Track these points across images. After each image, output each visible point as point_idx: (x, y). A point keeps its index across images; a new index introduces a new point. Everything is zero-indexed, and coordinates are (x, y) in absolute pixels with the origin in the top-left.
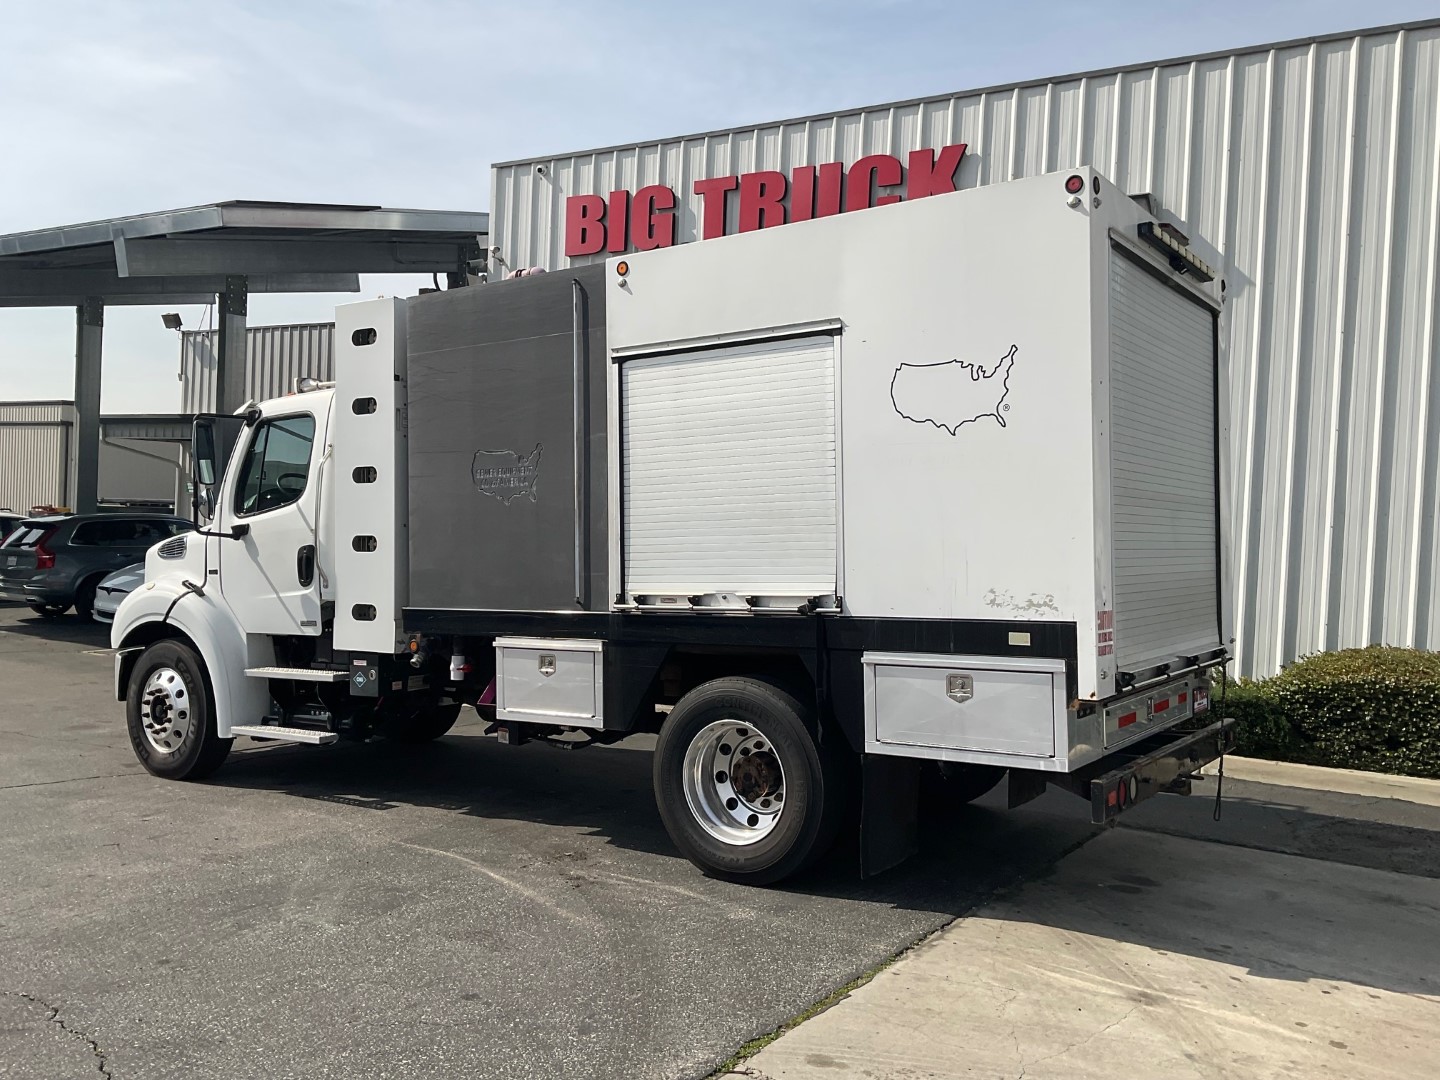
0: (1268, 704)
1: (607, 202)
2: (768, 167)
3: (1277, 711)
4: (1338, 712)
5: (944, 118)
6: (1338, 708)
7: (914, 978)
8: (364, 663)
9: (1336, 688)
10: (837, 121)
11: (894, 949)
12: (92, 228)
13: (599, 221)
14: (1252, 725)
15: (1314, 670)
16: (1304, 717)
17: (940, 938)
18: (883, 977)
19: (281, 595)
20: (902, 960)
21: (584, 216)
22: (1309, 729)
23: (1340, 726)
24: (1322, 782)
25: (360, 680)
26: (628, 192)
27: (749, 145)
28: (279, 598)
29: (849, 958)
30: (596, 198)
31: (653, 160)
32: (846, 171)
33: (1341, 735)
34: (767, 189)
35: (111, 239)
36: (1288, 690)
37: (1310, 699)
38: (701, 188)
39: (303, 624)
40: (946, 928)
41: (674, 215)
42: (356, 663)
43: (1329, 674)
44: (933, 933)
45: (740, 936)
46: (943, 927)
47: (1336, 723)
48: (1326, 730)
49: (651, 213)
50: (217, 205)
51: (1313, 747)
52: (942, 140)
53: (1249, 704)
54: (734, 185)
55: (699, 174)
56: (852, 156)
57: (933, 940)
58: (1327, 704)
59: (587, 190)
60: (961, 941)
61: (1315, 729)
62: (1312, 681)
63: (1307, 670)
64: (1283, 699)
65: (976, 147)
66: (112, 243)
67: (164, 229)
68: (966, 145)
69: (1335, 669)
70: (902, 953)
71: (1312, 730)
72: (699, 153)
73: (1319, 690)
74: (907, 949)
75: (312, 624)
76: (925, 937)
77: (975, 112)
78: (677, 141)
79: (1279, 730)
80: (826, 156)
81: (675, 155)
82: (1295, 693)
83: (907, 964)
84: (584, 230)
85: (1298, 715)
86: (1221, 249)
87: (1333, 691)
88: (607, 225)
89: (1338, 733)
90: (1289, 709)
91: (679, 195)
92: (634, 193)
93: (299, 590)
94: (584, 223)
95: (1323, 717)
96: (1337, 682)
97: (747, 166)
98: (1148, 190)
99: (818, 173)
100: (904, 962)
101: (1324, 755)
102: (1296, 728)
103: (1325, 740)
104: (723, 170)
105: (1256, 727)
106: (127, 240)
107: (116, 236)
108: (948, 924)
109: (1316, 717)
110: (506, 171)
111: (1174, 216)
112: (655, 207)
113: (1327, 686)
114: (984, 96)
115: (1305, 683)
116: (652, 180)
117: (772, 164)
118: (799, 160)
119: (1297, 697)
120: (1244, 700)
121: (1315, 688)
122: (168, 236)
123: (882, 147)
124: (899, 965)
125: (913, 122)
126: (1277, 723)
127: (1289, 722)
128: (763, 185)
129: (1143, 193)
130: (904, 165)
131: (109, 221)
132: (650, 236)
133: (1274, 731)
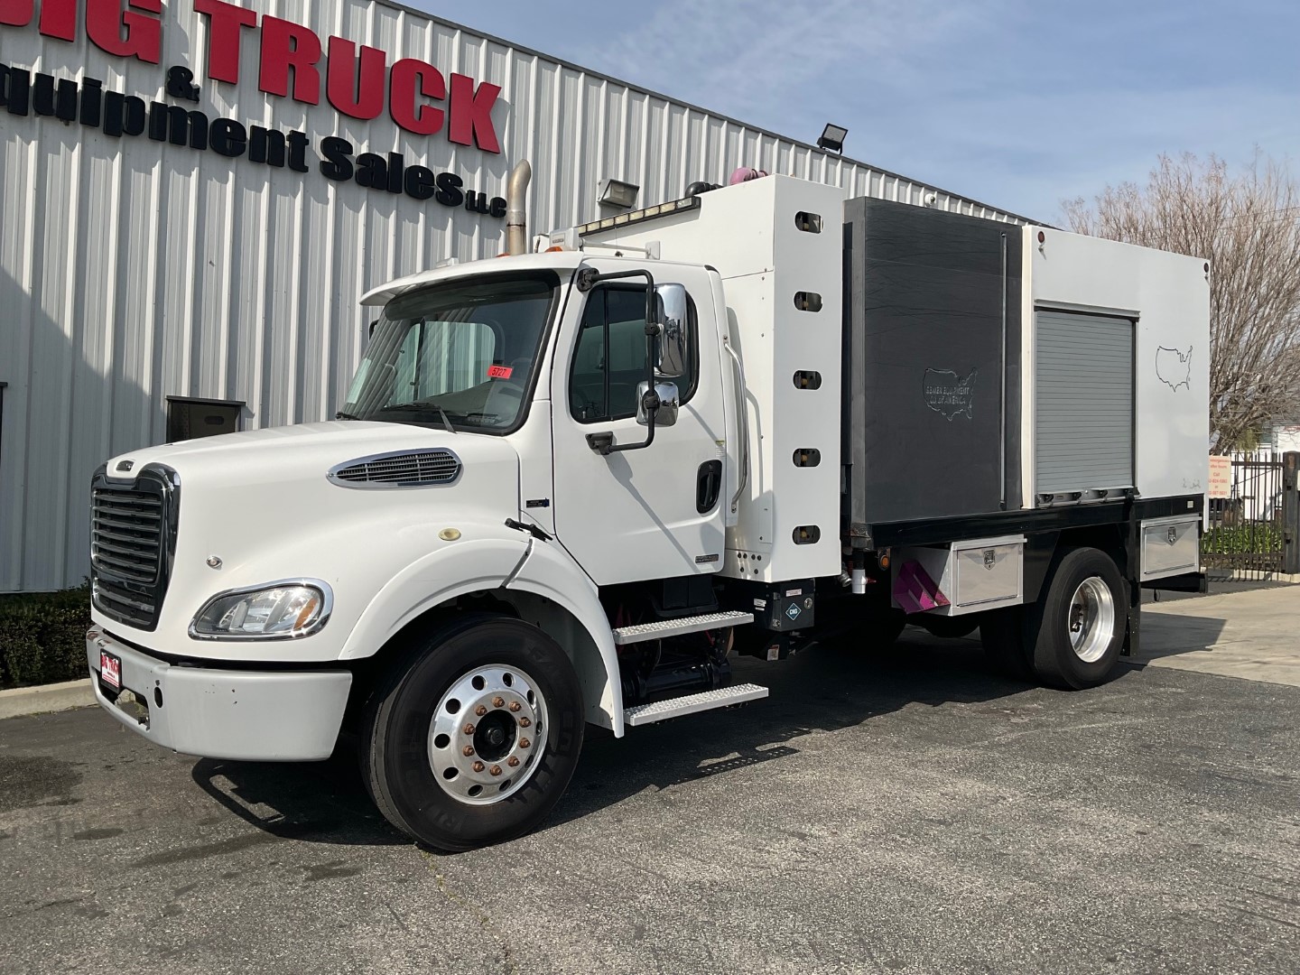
5: (475, 53)
8: (799, 592)
19: (668, 527)
25: (794, 612)
28: (666, 531)
32: (389, 65)
39: (700, 560)
42: (789, 594)
52: (474, 74)
56: (389, 50)
68: (500, 88)
75: (712, 558)
77: (502, 61)
93: (695, 517)
99: (357, 54)
114: (510, 50)
123: (421, 53)
125: (448, 44)
130: (445, 81)
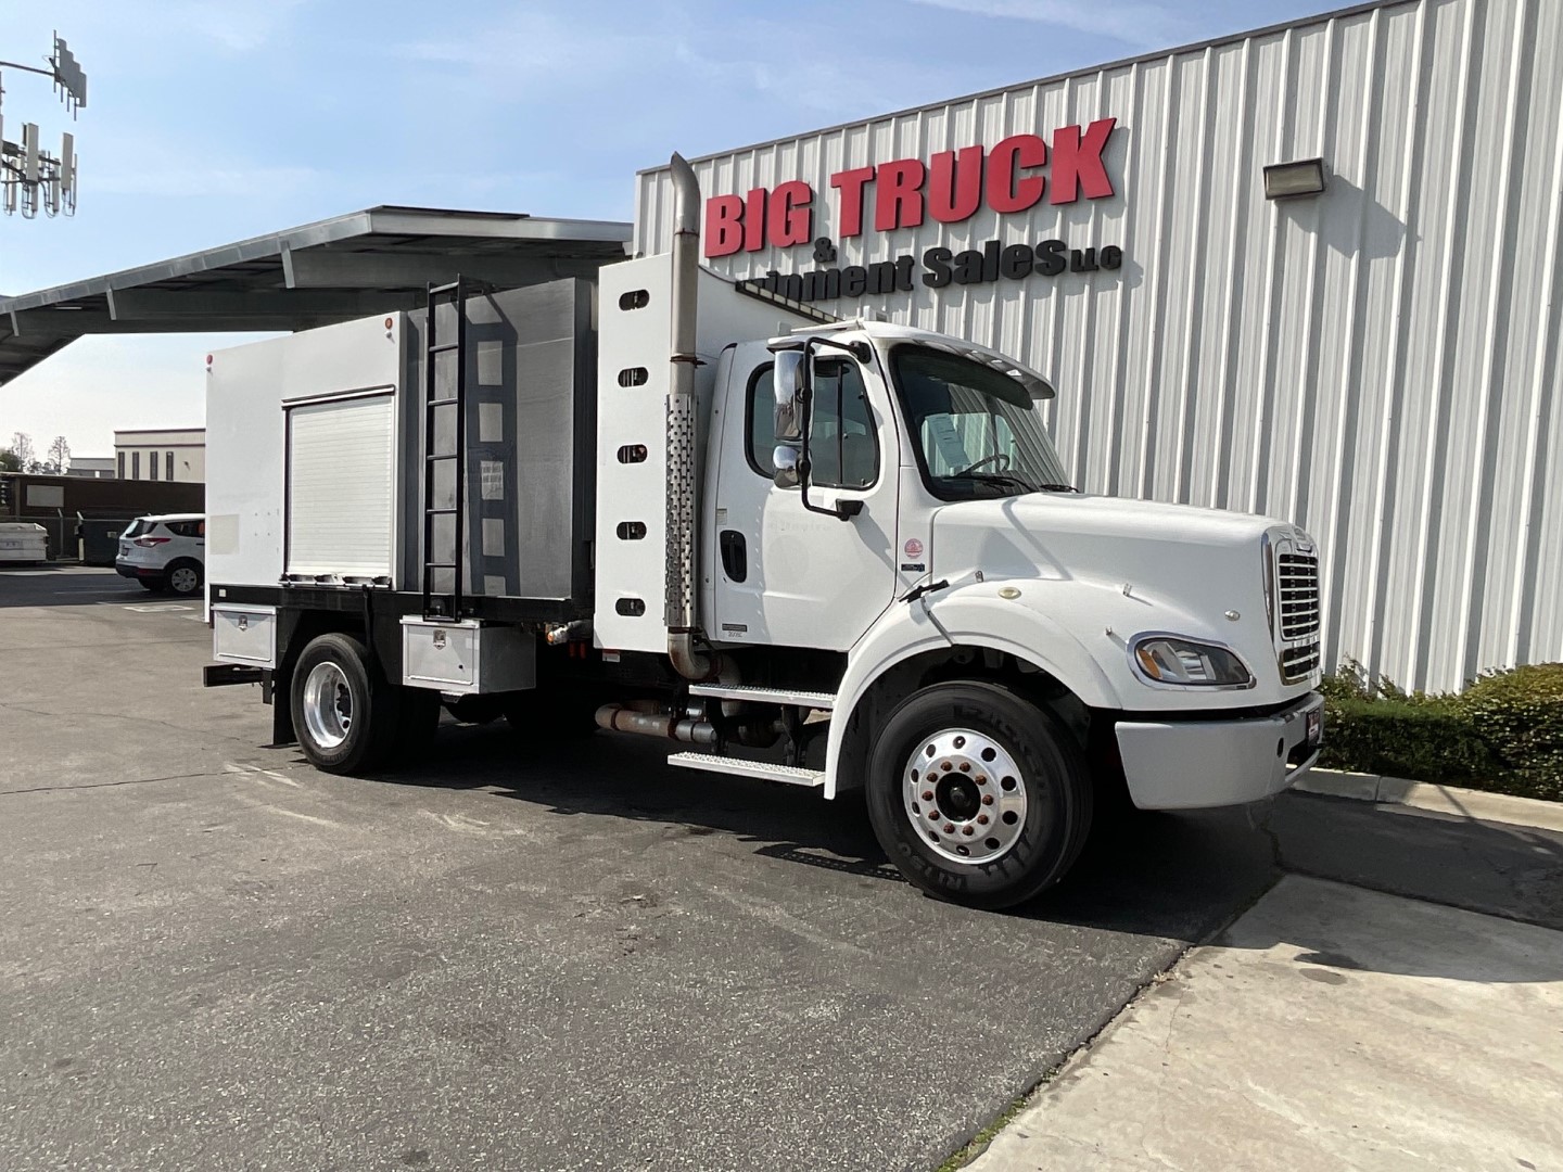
0: (1460, 724)
1: (745, 201)
2: (906, 154)
3: (1471, 734)
4: (1548, 737)
5: (1090, 92)
6: (1548, 732)
7: (1050, 1147)
9: (1546, 708)
10: (978, 103)
11: (1020, 1085)
12: (263, 242)
13: (738, 220)
14: (1440, 748)
15: (1516, 688)
16: (1504, 741)
17: (1086, 1061)
18: (1003, 1141)
20: (1031, 1107)
21: (723, 216)
22: (1509, 754)
23: (1550, 753)
24: (1527, 817)
26: (765, 190)
27: (886, 134)
29: (958, 1102)
30: (735, 197)
31: (790, 155)
32: (987, 153)
33: (1551, 763)
34: (905, 179)
35: (280, 251)
36: (1484, 710)
37: (1512, 720)
38: (839, 181)
40: (1093, 1041)
41: (810, 210)
43: (1537, 693)
44: (1075, 1051)
45: (813, 1052)
46: (1088, 1042)
47: (1544, 748)
48: (1531, 756)
49: (788, 209)
50: (367, 212)
51: (1514, 775)
52: (1087, 116)
53: (1437, 724)
54: (870, 176)
55: (836, 166)
56: (993, 139)
57: (1077, 1067)
58: (1533, 727)
59: (726, 189)
60: (1115, 1071)
61: (1519, 755)
62: (1516, 699)
63: (1506, 687)
64: (1479, 719)
65: (1125, 120)
66: (280, 255)
67: (323, 238)
68: (1115, 120)
69: (1542, 687)
70: (1031, 1091)
71: (1513, 756)
72: (836, 144)
73: (1525, 710)
74: (1039, 1083)
76: (1065, 1060)
77: (1125, 84)
78: (813, 135)
79: (1472, 754)
80: (965, 139)
81: (812, 149)
82: (1493, 713)
83: (1039, 1114)
84: (723, 231)
85: (1497, 738)
86: (1403, 218)
87: (1541, 713)
88: (746, 224)
89: (1547, 761)
90: (1485, 731)
91: (816, 189)
92: (771, 190)
94: (723, 224)
95: (1529, 741)
96: (1547, 702)
97: (885, 156)
98: (1319, 154)
99: (957, 158)
100: (1035, 1111)
101: (1528, 785)
102: (1495, 755)
103: (1529, 768)
104: (859, 161)
105: (1445, 749)
106: (293, 252)
107: (283, 249)
108: (1095, 1035)
109: (1520, 741)
110: (650, 177)
111: (1349, 184)
112: (793, 203)
113: (1535, 706)
114: (1135, 66)
115: (1506, 702)
116: (789, 176)
117: (910, 152)
118: (938, 145)
119: (1496, 717)
120: (1431, 719)
121: (1518, 708)
122: (327, 246)
123: (1024, 126)
124: (1026, 1119)
125: (1057, 98)
126: (1470, 748)
127: (1486, 746)
128: (900, 174)
129: (1312, 157)
130: (1047, 144)
131: (277, 234)
132: (787, 232)
133: (1466, 755)
